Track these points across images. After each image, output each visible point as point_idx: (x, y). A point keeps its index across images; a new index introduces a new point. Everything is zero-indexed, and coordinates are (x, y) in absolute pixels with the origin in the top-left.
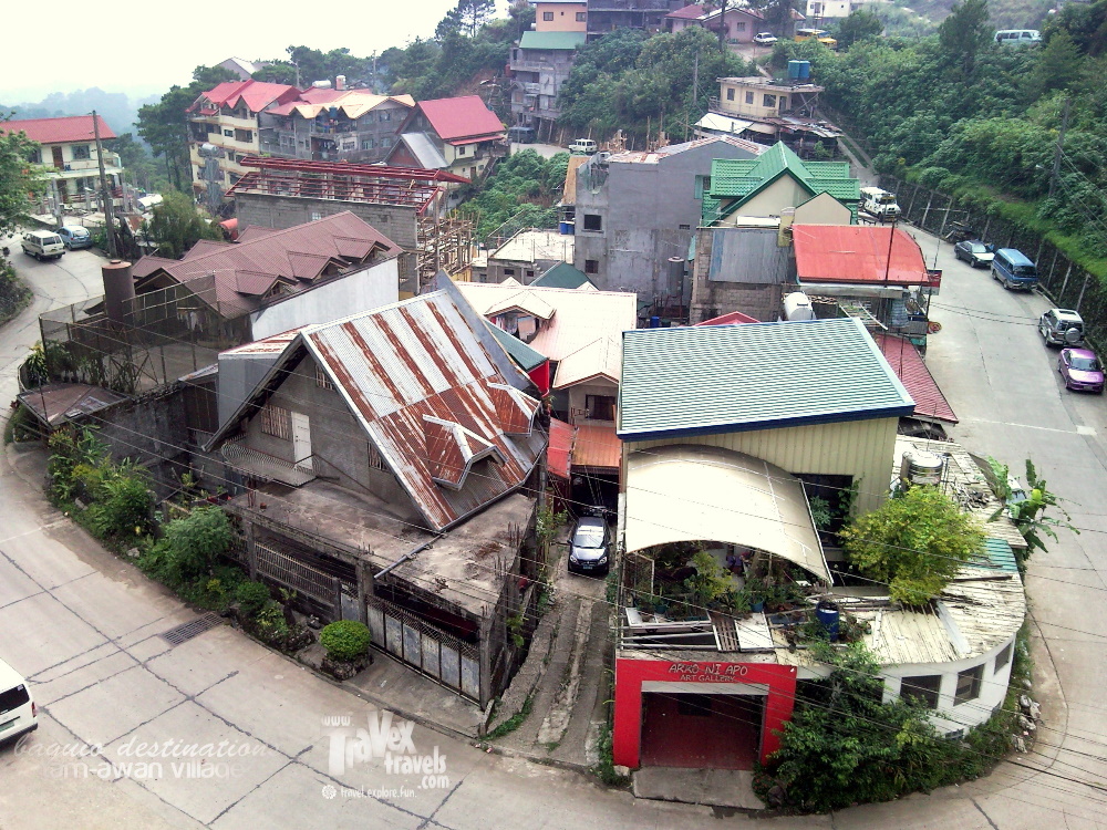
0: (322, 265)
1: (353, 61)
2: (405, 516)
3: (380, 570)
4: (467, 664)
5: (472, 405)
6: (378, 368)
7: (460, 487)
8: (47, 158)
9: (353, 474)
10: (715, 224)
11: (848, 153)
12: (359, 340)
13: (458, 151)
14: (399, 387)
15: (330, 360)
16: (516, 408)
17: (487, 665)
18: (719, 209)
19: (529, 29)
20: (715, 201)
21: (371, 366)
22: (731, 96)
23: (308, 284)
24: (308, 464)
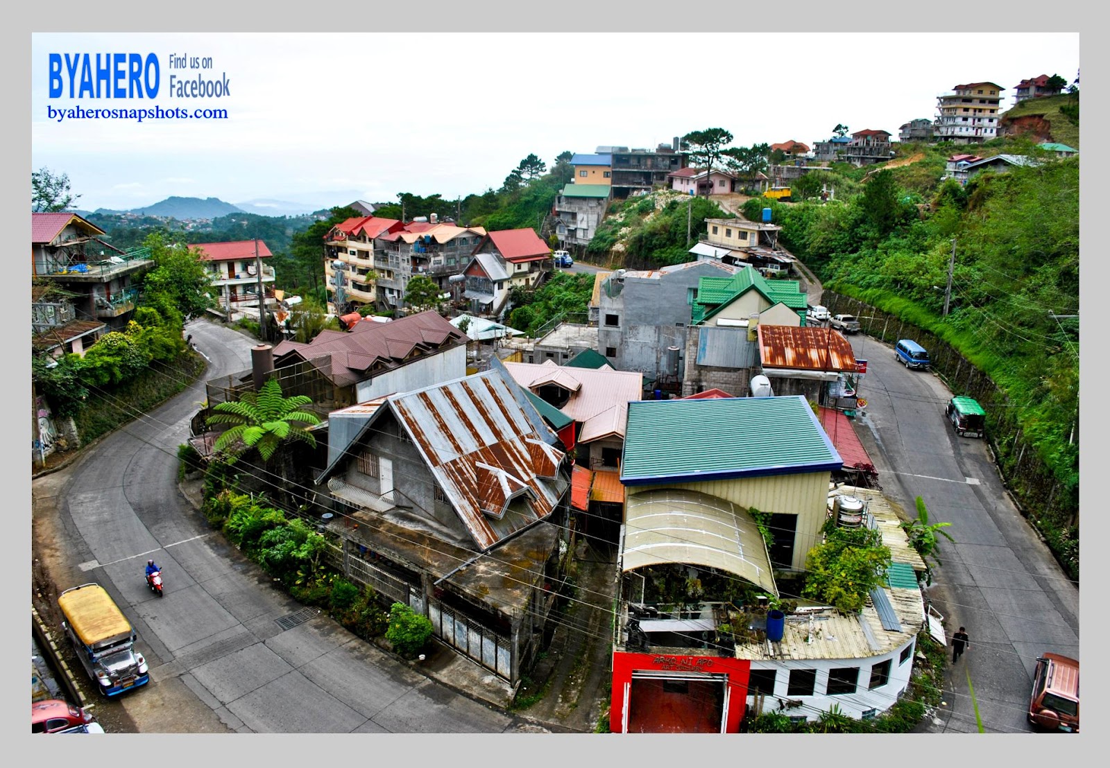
0: (409, 348)
1: (444, 203)
2: (459, 538)
3: (439, 578)
4: (502, 652)
5: (513, 455)
6: (443, 427)
7: (501, 516)
8: (224, 269)
9: (423, 506)
10: (700, 323)
11: (801, 274)
12: (430, 406)
13: (516, 267)
14: (458, 442)
15: (408, 420)
16: (547, 458)
17: (517, 654)
18: (704, 313)
19: (570, 183)
20: (702, 307)
21: (439, 425)
22: (715, 230)
23: (400, 362)
24: (390, 496)
